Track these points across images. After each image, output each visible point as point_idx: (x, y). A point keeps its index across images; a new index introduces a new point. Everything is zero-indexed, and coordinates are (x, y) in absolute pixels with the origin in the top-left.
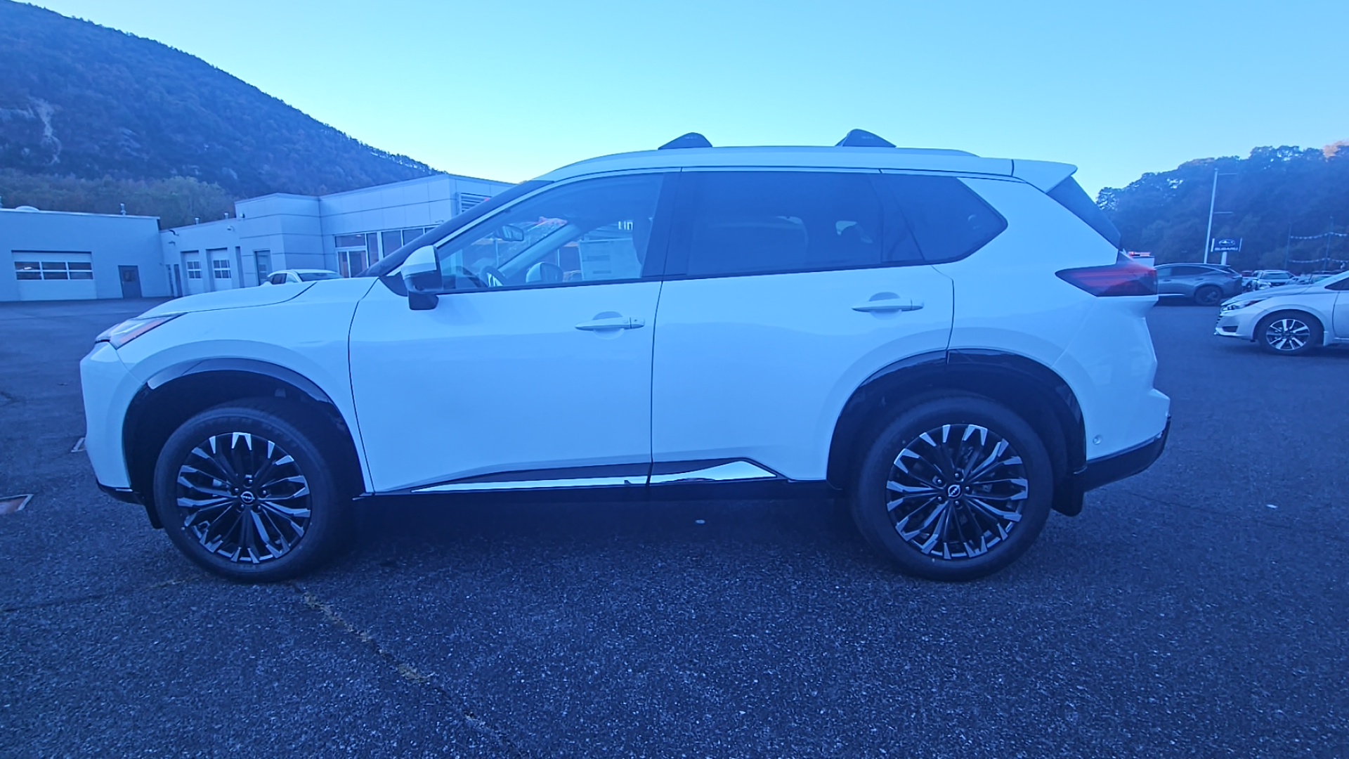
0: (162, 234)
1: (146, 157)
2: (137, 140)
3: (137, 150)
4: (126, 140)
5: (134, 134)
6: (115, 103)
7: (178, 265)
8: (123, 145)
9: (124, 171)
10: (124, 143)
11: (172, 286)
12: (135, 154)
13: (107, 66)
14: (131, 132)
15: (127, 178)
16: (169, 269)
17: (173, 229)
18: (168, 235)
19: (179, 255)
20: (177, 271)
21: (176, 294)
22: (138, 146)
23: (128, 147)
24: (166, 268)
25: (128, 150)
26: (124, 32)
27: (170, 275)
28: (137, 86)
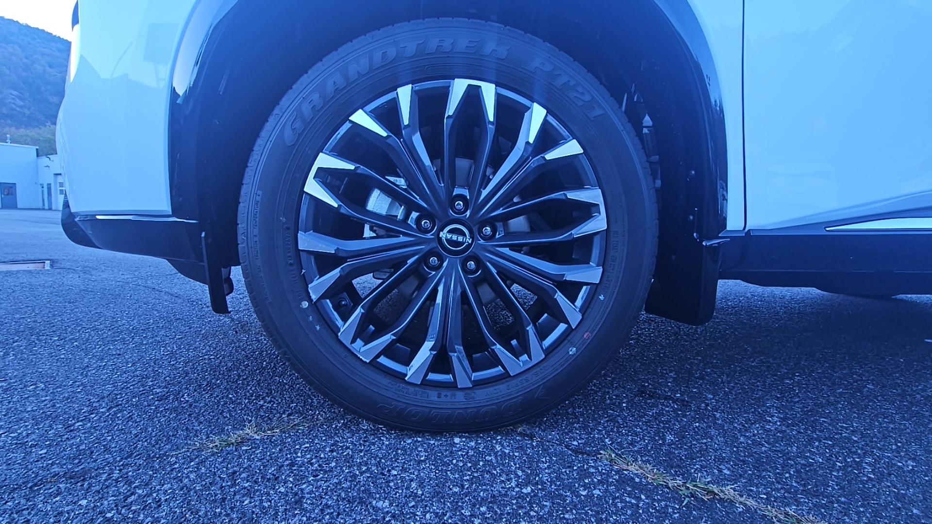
0: (39, 160)
1: (27, 112)
2: (22, 99)
3: (21, 107)
4: (13, 99)
5: (20, 95)
6: (8, 72)
7: (50, 184)
8: (10, 102)
9: (9, 121)
10: (11, 101)
11: (43, 200)
12: (18, 109)
13: (5, 45)
14: (17, 93)
15: (11, 126)
16: (43, 187)
17: (48, 156)
18: (44, 160)
19: (52, 176)
20: (49, 189)
21: (46, 207)
22: (22, 103)
23: (14, 104)
24: (40, 187)
25: (14, 106)
26: (21, 22)
27: (43, 192)
28: (25, 60)
